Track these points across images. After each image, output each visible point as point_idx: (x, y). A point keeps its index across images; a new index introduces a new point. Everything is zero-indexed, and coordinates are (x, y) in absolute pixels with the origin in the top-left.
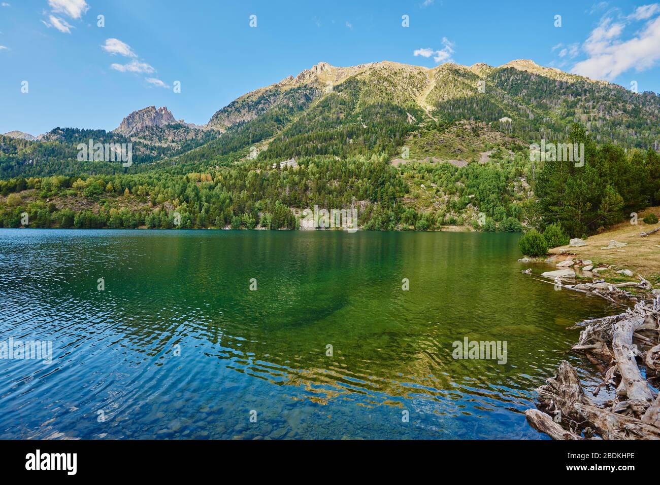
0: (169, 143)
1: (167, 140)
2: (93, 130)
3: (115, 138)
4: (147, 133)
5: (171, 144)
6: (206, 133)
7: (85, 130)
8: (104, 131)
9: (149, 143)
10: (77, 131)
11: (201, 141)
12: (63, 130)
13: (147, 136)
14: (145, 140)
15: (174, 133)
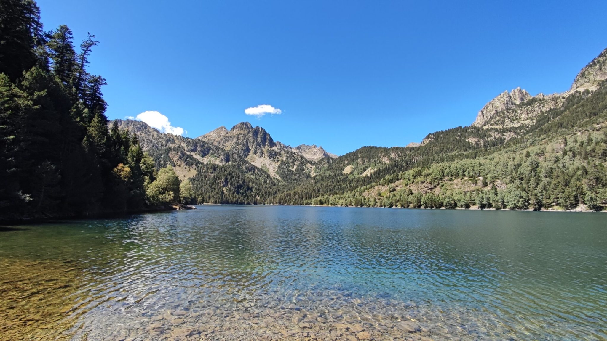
0: (522, 122)
1: (520, 119)
2: (453, 129)
3: (470, 130)
4: (498, 118)
5: (524, 122)
6: (568, 98)
7: (447, 130)
8: (461, 127)
9: (501, 127)
10: (442, 132)
11: (562, 109)
12: (433, 134)
13: (498, 121)
14: (497, 125)
15: (527, 110)
